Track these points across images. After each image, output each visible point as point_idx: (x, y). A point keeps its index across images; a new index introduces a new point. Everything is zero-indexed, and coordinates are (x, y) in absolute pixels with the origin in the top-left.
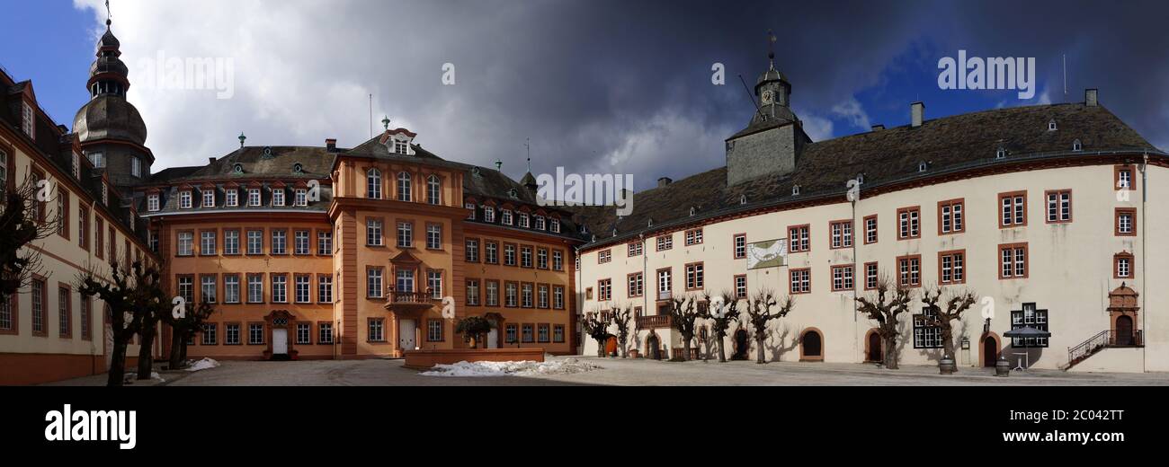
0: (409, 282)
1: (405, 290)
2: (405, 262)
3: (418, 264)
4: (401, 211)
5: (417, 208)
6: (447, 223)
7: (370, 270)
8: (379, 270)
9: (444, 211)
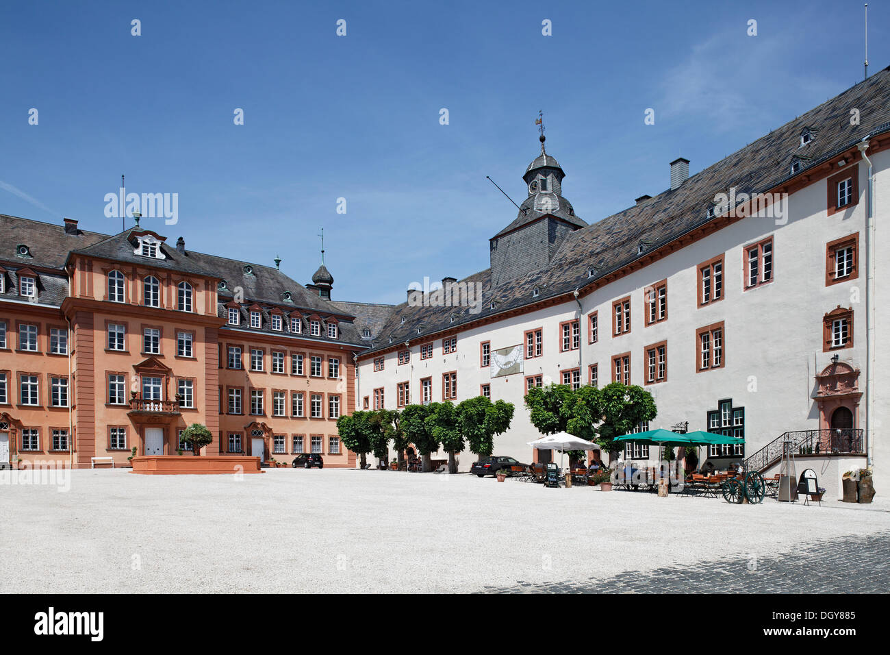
0: (156, 390)
1: (152, 398)
2: (151, 368)
3: (167, 372)
4: (148, 317)
5: (163, 315)
6: (201, 331)
7: (111, 376)
8: (122, 376)
9: (195, 319)
